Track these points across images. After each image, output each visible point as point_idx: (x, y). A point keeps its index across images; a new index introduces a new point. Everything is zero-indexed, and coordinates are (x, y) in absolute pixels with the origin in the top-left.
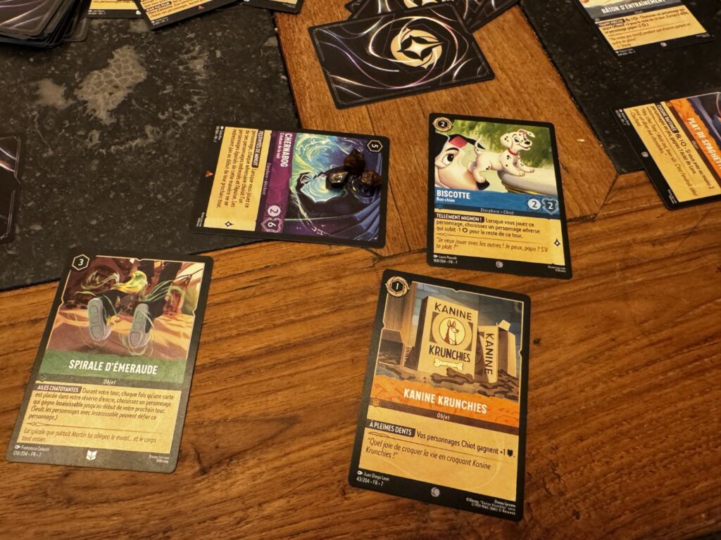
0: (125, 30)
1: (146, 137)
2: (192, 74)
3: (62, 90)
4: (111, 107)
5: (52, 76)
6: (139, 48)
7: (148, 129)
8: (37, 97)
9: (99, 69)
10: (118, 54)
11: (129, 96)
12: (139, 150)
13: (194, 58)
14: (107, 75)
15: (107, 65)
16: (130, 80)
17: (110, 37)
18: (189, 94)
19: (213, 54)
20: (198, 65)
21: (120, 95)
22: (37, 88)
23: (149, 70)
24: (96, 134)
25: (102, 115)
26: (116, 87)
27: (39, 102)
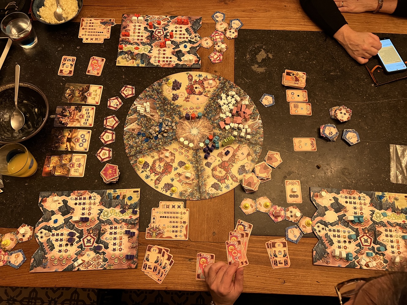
0: (259, 65)
2: (249, 55)
3: (269, 56)
4: (261, 52)
5: (271, 59)
6: (257, 61)
7: (256, 47)
8: (272, 56)
10: (260, 61)
11: (259, 53)
12: (258, 44)
13: (249, 58)
14: (262, 57)
15: (262, 59)
16: (258, 55)
17: (262, 65)
18: (250, 51)
19: (246, 57)
20: (248, 56)
22: (273, 57)
23: (256, 57)
24: (264, 48)
25: (263, 51)
26: (261, 55)
27: (272, 55)
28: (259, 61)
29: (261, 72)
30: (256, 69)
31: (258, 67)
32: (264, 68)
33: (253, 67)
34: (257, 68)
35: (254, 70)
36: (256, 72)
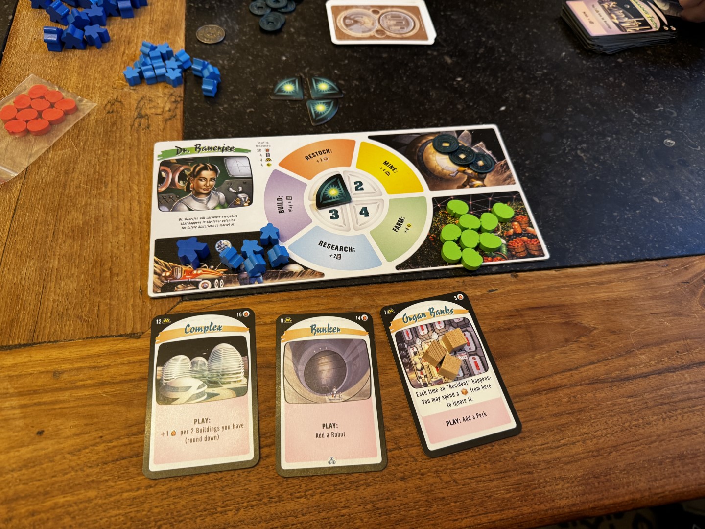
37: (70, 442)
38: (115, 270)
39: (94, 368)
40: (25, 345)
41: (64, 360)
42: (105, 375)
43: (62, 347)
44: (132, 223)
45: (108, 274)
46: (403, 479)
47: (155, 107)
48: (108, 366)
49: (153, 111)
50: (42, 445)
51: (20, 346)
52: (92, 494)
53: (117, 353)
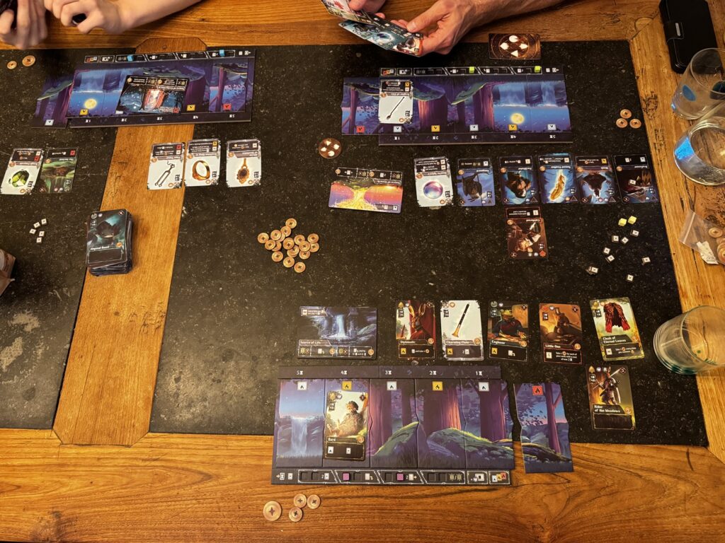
0: (22, 329)
1: (13, 379)
2: (36, 356)
4: (8, 364)
6: (24, 339)
9: (9, 346)
10: (17, 340)
11: (14, 361)
12: (10, 385)
13: (40, 348)
14: (10, 350)
15: (11, 345)
16: (17, 354)
18: (32, 365)
19: (45, 349)
20: (40, 352)
21: (12, 359)
23: (24, 351)
25: (4, 367)
26: (11, 356)
28: (19, 342)
29: (24, 313)
30: (32, 321)
31: (27, 324)
32: (14, 323)
33: (36, 325)
34: (29, 322)
35: (36, 318)
36: (34, 312)
37: (102, 488)
38: (125, 413)
39: (112, 458)
40: (88, 445)
41: (103, 454)
42: (116, 462)
43: (102, 447)
44: (134, 389)
45: (121, 415)
46: (218, 524)
47: (151, 320)
48: (117, 458)
49: (150, 322)
50: (92, 487)
51: (86, 445)
52: (107, 509)
53: (121, 453)
